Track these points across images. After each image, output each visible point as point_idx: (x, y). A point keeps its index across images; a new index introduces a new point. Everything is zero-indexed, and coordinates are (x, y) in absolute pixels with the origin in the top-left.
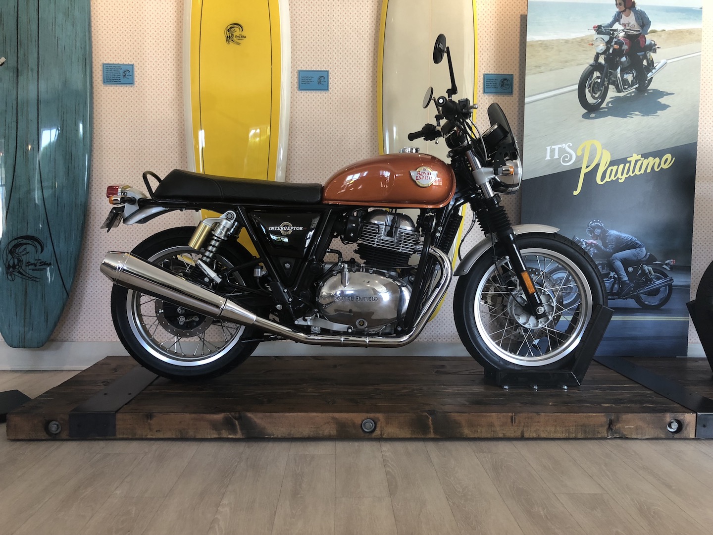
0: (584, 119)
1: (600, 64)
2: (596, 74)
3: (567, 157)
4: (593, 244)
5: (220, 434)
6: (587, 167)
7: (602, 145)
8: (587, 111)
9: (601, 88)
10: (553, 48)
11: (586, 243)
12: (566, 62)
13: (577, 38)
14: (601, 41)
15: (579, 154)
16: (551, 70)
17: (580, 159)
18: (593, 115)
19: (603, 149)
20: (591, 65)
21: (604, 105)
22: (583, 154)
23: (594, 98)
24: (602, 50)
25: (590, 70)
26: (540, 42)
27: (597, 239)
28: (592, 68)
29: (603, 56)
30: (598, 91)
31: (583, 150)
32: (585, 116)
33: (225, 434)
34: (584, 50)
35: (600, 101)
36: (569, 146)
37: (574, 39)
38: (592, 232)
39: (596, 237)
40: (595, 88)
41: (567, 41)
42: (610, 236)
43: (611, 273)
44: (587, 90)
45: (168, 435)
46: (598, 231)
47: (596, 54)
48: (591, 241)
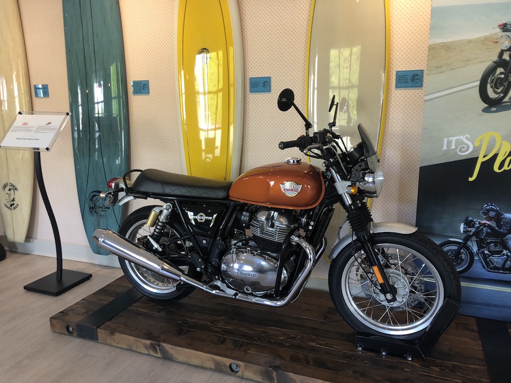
0: (483, 113)
1: (504, 60)
2: (500, 70)
3: (464, 148)
4: (487, 225)
5: (149, 352)
6: (484, 157)
7: (502, 136)
8: (488, 105)
9: (505, 84)
10: (455, 49)
11: (479, 223)
12: (468, 60)
13: (481, 37)
14: (506, 38)
15: (477, 144)
16: (452, 69)
17: (477, 149)
18: (494, 109)
19: (502, 140)
20: (495, 62)
21: (506, 99)
22: (481, 146)
23: (496, 93)
24: (507, 46)
25: (494, 66)
26: (442, 45)
27: (491, 220)
28: (495, 65)
29: (508, 53)
30: (501, 86)
31: (481, 141)
32: (485, 110)
33: (152, 353)
34: (488, 48)
35: (502, 95)
36: (467, 138)
37: (477, 38)
38: (485, 214)
39: (489, 219)
40: (497, 84)
41: (470, 41)
42: (506, 218)
43: (504, 251)
44: (489, 86)
45: (123, 346)
46: (492, 214)
47: (500, 51)
48: (484, 222)
